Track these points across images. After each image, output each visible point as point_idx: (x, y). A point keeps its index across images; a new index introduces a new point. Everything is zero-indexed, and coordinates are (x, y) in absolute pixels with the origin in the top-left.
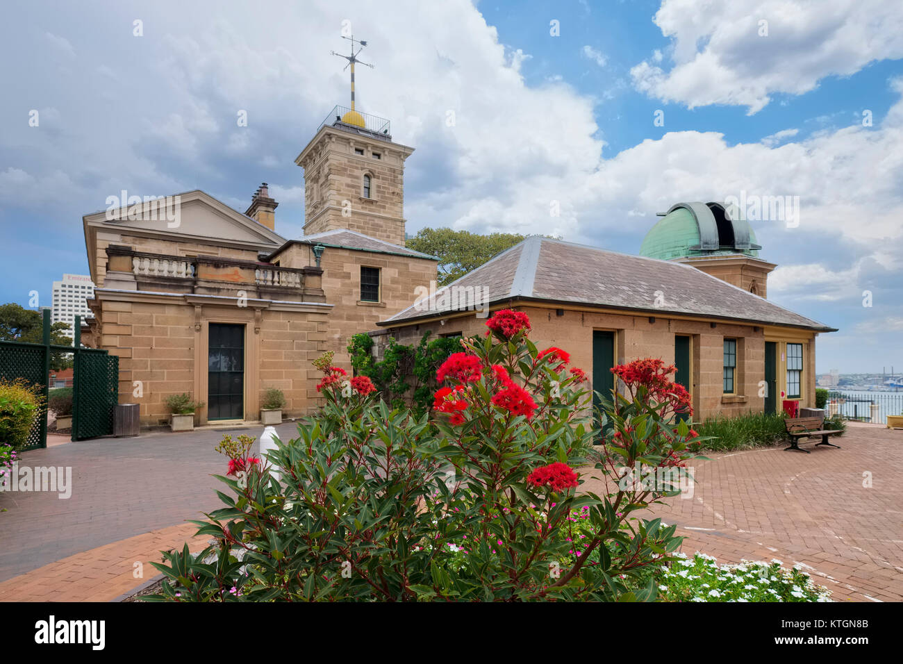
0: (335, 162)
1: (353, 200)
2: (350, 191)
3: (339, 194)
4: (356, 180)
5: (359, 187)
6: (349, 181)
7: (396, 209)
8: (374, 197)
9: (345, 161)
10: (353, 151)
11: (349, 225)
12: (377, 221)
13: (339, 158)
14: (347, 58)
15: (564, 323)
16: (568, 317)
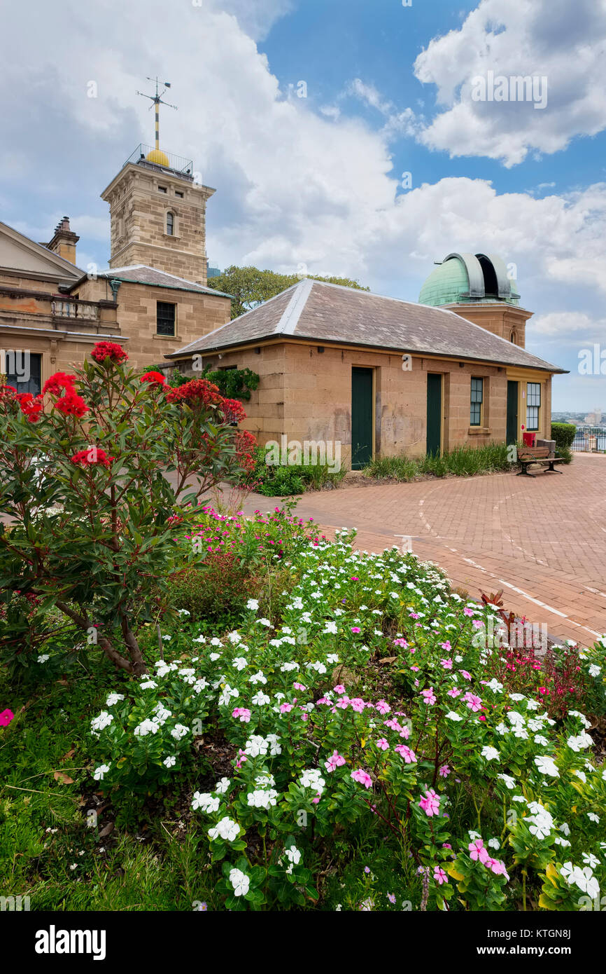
0: (139, 199)
1: (157, 236)
2: (151, 227)
3: (142, 230)
4: (160, 218)
5: (162, 224)
7: (199, 247)
8: (177, 234)
9: (148, 198)
12: (179, 258)
13: (143, 195)
14: (152, 98)
15: (325, 359)
16: (329, 354)
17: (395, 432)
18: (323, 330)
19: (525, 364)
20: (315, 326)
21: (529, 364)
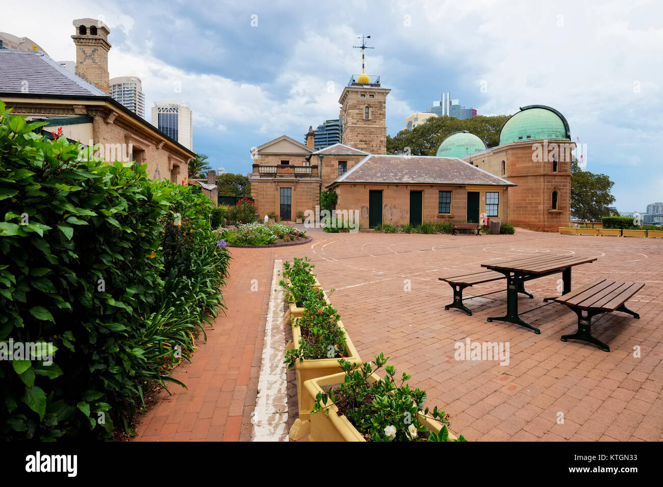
0: (351, 104)
1: (360, 120)
2: (358, 117)
3: (353, 119)
4: (361, 110)
5: (363, 114)
6: (357, 111)
7: (382, 122)
8: (370, 118)
9: (356, 102)
10: (359, 96)
11: (357, 133)
12: (371, 130)
13: (353, 101)
14: (360, 47)
15: (357, 188)
16: (359, 186)
17: (391, 215)
18: (357, 178)
19: (479, 184)
20: (354, 177)
21: (483, 183)
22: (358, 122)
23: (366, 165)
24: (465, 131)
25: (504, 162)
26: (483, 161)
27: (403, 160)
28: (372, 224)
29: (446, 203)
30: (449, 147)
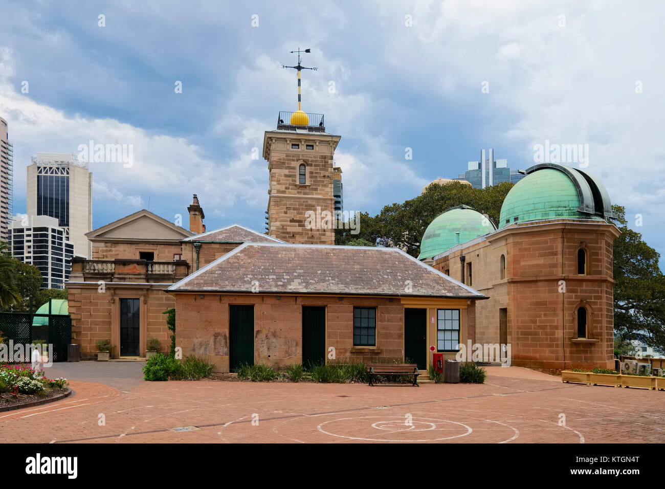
1: (290, 187)
2: (286, 180)
4: (293, 170)
5: (295, 176)
6: (286, 172)
7: (327, 189)
8: (307, 183)
9: (283, 156)
10: (290, 147)
11: (287, 208)
12: (310, 202)
13: (279, 155)
15: (205, 302)
16: (209, 298)
17: (269, 349)
18: (206, 284)
19: (423, 294)
20: (202, 281)
21: (430, 293)
22: (288, 189)
23: (231, 261)
24: (464, 206)
25: (503, 257)
26: (478, 255)
27: (301, 253)
28: (233, 367)
29: (368, 328)
30: (437, 233)
